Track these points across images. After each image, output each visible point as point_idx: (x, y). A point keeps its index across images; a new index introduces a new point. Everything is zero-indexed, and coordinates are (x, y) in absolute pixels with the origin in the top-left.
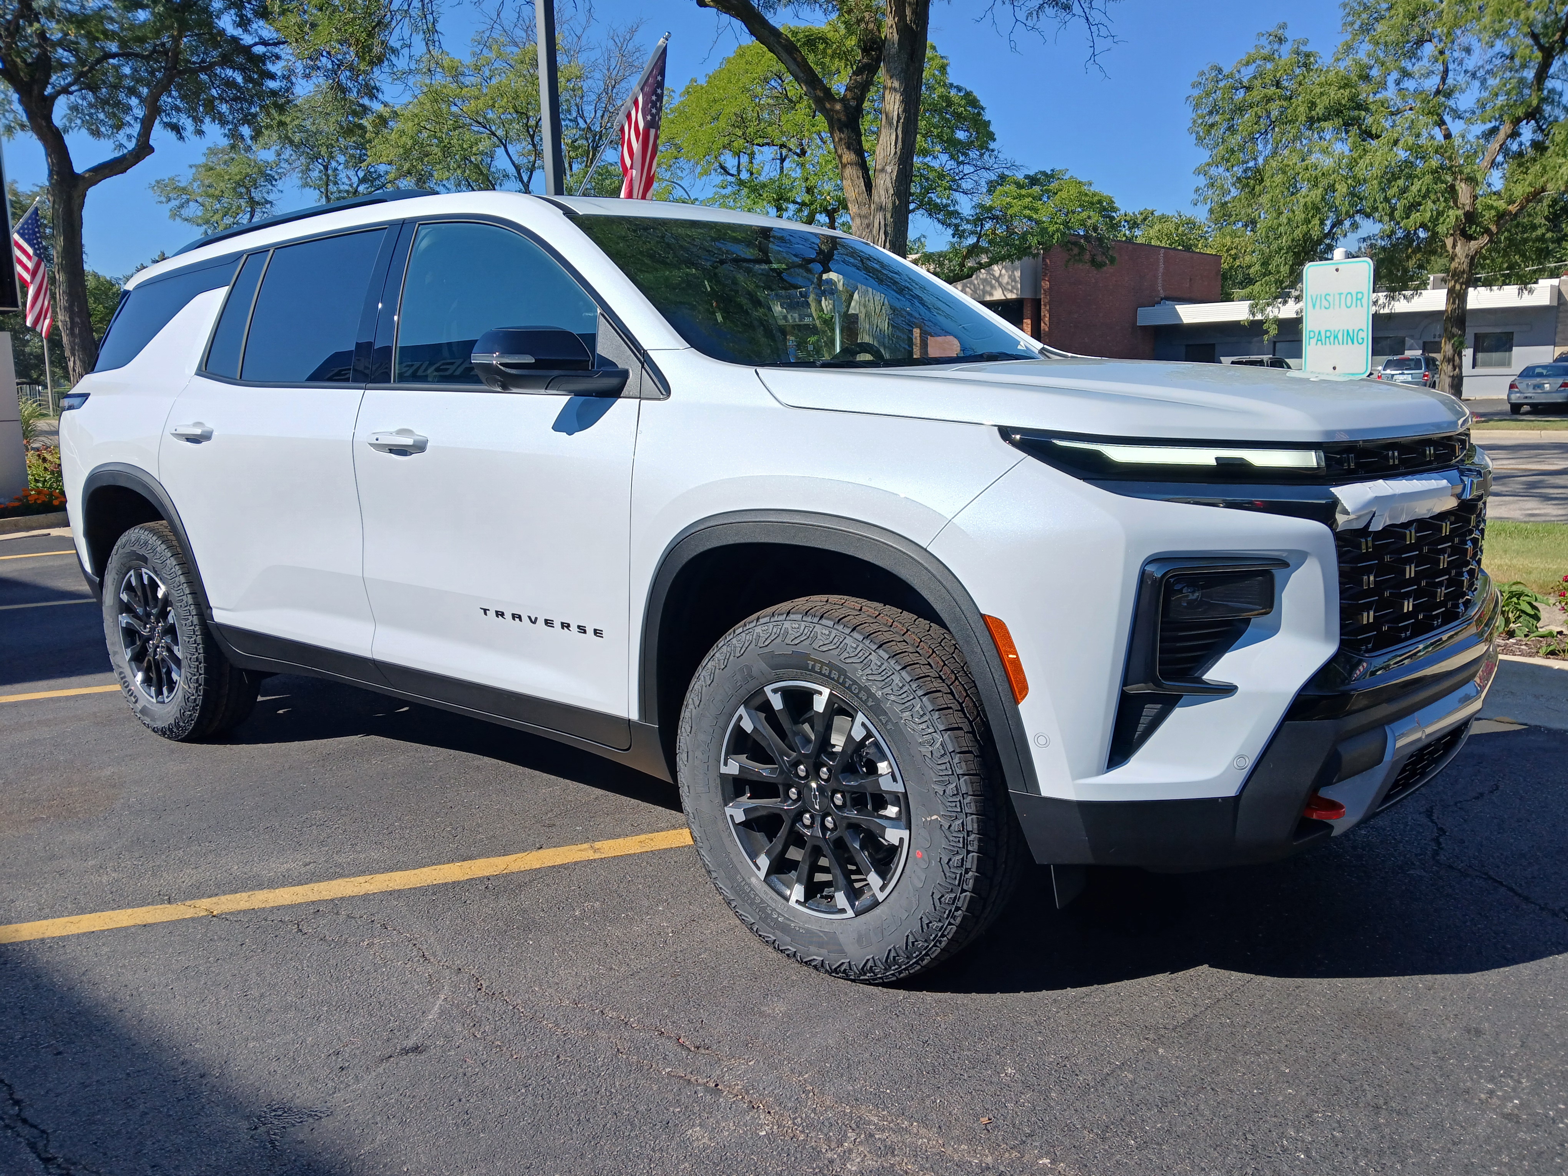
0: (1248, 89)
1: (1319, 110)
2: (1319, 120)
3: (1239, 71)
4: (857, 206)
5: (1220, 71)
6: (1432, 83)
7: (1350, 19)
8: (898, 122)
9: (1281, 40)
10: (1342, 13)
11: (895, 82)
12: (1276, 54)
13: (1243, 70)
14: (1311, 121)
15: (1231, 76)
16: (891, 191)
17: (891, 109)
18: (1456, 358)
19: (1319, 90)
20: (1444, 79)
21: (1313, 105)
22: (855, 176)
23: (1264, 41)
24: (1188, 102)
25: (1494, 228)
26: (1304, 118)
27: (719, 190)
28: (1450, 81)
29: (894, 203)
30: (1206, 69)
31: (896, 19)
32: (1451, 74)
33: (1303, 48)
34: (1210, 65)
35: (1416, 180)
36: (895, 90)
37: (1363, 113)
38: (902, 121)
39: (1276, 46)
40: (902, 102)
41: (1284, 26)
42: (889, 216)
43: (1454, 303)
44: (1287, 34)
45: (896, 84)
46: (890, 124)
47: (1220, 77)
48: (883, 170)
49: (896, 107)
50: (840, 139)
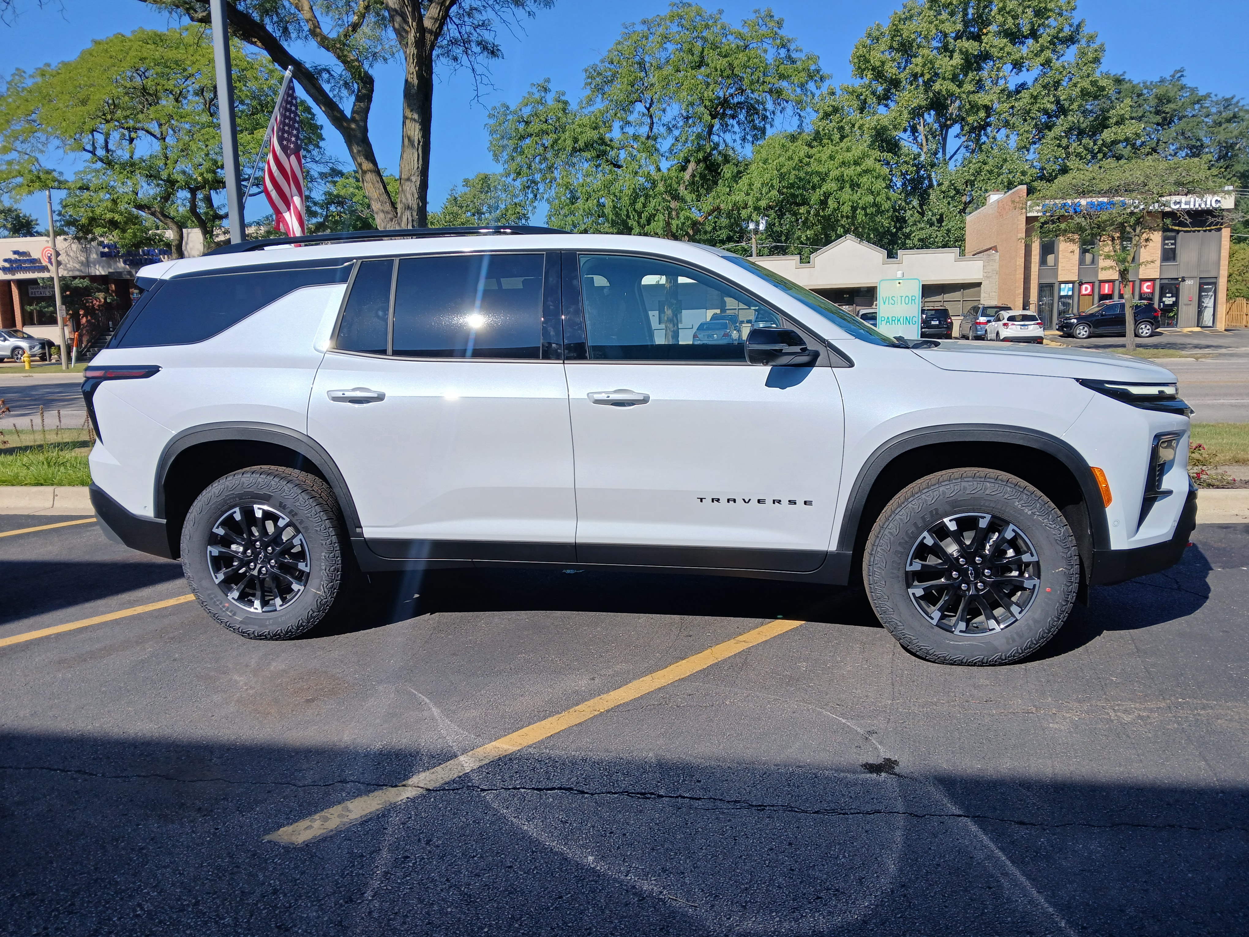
0: (527, 123)
1: (581, 143)
2: (580, 150)
3: (521, 110)
4: (380, 204)
5: (508, 108)
6: (644, 130)
7: (589, 80)
8: (419, 144)
9: (546, 90)
10: (584, 75)
11: (415, 114)
12: (544, 99)
13: (523, 109)
14: (575, 150)
15: (515, 113)
16: (416, 196)
17: (412, 134)
18: (675, 319)
19: (579, 130)
20: (651, 129)
21: (576, 140)
22: (375, 180)
23: (535, 90)
24: (486, 128)
25: (691, 232)
26: (570, 148)
27: (91, 165)
28: (655, 130)
29: (418, 205)
30: (498, 105)
31: (417, 68)
32: (655, 125)
33: (563, 98)
34: (500, 103)
35: (651, 199)
36: (415, 120)
37: (608, 148)
38: (421, 144)
39: (543, 94)
40: (421, 130)
41: (548, 80)
42: (415, 214)
43: (670, 282)
44: (550, 86)
45: (416, 116)
46: (413, 146)
47: (508, 112)
48: (408, 179)
49: (416, 133)
50: (359, 152)
